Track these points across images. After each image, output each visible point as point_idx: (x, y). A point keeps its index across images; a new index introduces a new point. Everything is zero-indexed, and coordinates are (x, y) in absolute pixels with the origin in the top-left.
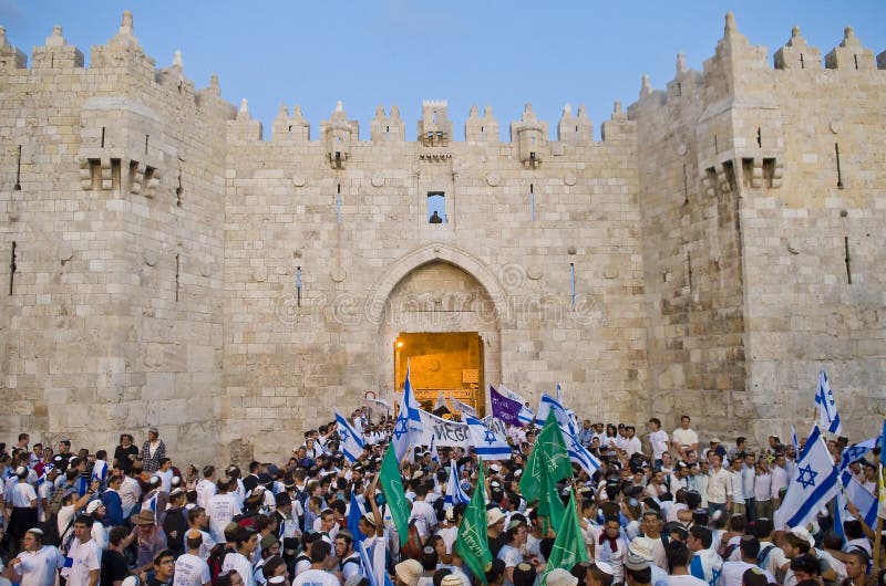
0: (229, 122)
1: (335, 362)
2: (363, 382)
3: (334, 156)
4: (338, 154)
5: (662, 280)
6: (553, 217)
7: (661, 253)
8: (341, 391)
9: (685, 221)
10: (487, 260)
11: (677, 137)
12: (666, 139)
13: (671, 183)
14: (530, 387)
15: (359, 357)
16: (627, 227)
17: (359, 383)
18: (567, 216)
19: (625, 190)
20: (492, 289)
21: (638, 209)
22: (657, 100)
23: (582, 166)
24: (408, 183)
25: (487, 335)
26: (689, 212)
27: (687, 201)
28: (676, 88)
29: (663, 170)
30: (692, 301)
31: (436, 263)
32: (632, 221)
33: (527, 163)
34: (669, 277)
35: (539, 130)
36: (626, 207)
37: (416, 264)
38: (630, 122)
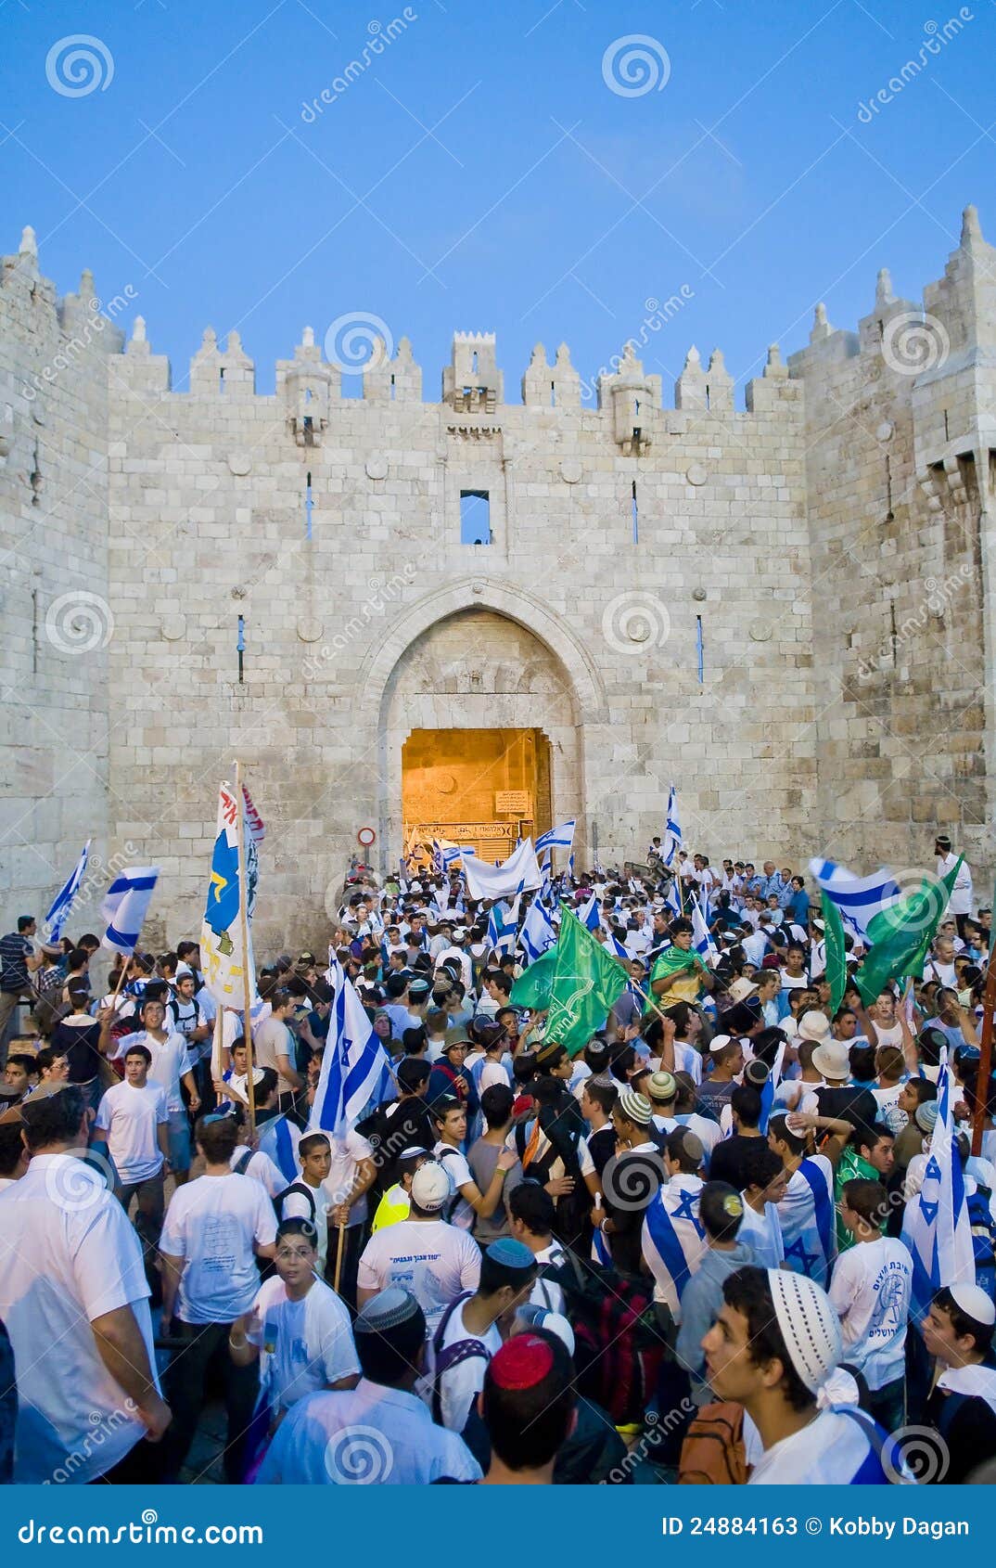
0: (115, 358)
1: (305, 778)
2: (353, 811)
3: (301, 423)
4: (309, 421)
5: (845, 644)
6: (671, 537)
7: (843, 601)
8: (317, 828)
9: (888, 548)
10: (561, 607)
11: (876, 410)
12: (855, 412)
13: (863, 487)
14: (631, 820)
15: (347, 770)
16: (787, 556)
17: (348, 815)
18: (692, 537)
19: (784, 495)
20: (569, 656)
21: (805, 527)
22: (841, 348)
23: (716, 452)
24: (429, 474)
25: (558, 734)
26: (894, 534)
27: (891, 516)
28: (876, 328)
29: (850, 464)
30: (896, 680)
31: (475, 611)
32: (796, 547)
33: (628, 446)
34: (856, 639)
35: (648, 391)
36: (787, 524)
37: (443, 613)
38: (794, 383)
